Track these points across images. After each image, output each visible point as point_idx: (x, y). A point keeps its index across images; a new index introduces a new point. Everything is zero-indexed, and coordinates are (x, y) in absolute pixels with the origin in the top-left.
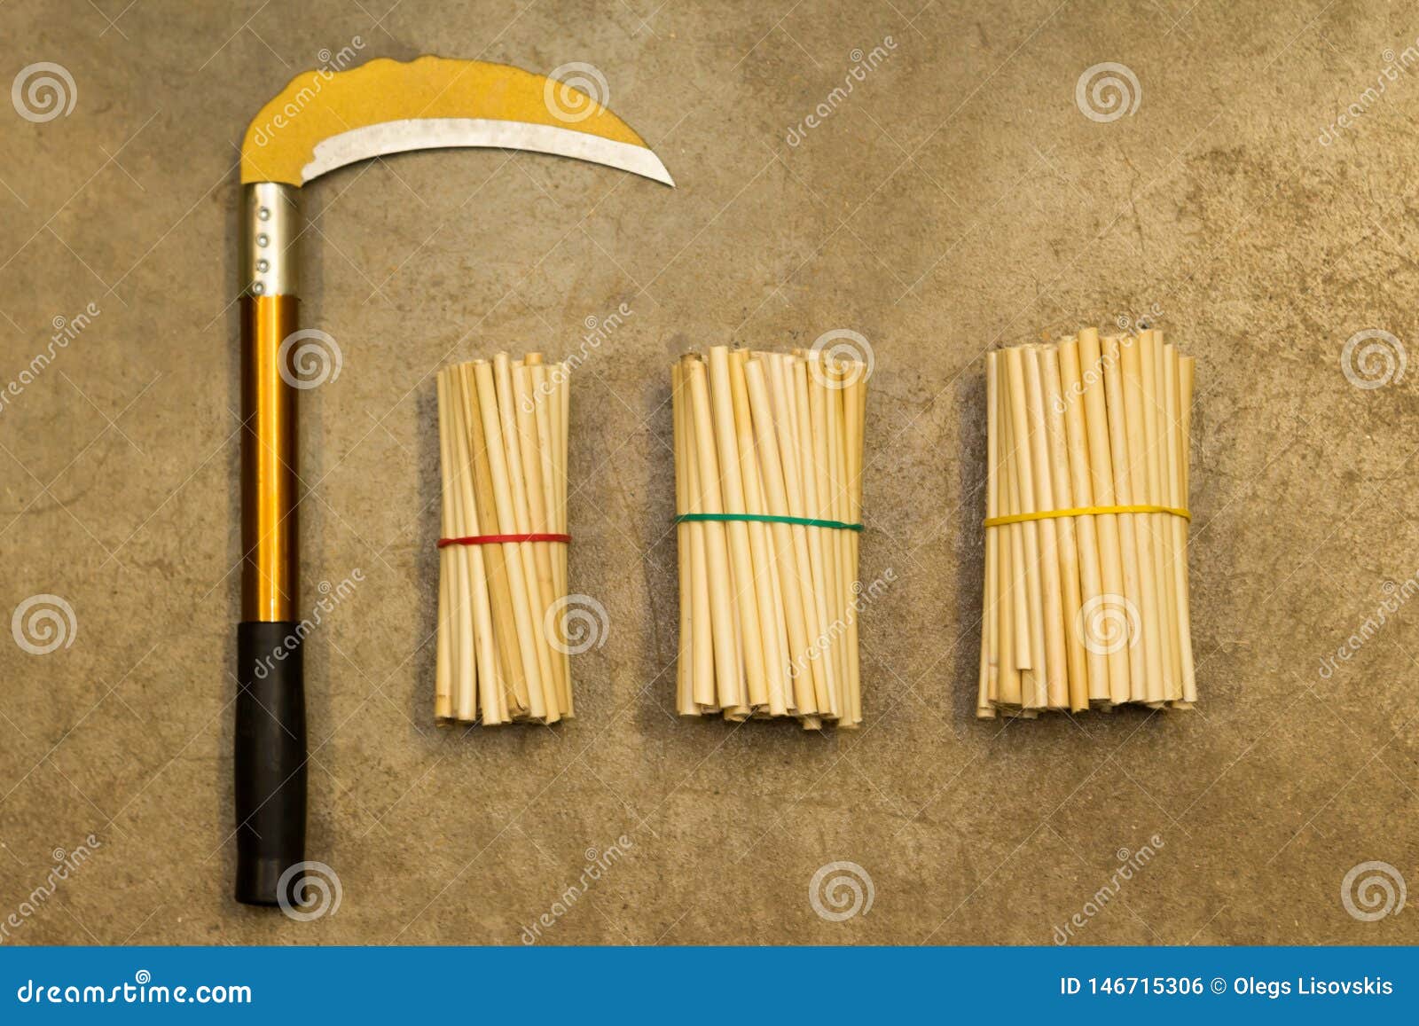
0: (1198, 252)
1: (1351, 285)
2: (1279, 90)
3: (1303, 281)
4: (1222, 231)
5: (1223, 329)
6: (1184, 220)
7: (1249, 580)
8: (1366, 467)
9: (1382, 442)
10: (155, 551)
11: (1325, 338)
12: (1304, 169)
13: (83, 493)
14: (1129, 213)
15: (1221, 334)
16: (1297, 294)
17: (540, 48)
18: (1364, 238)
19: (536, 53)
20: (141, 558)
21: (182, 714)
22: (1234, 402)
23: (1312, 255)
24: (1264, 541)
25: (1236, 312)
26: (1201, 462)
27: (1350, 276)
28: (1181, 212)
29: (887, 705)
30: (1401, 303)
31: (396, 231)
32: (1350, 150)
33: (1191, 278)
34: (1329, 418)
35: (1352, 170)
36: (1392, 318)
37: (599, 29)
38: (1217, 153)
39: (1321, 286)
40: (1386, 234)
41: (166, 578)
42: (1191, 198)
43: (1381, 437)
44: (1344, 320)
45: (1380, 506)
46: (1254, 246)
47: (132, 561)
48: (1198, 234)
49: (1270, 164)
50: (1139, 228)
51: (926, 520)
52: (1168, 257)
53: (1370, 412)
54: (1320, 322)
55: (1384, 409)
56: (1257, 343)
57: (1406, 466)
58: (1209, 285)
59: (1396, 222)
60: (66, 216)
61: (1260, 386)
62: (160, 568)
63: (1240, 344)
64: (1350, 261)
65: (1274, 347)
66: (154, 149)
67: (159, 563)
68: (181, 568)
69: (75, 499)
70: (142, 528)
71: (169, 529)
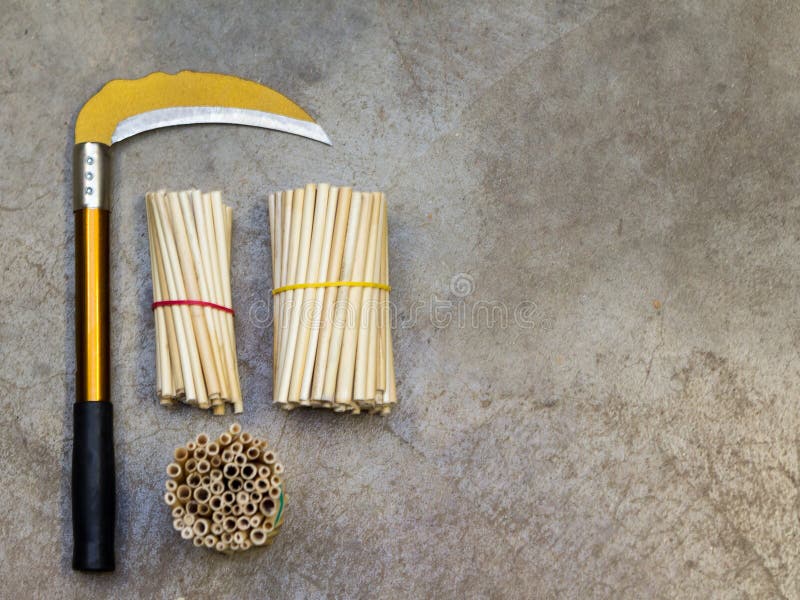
0: (673, 402)
1: (746, 463)
2: (762, 340)
3: (720, 447)
4: (692, 397)
5: (664, 449)
6: (674, 381)
7: (607, 589)
8: (702, 563)
9: (718, 555)
10: (41, 259)
11: (716, 483)
12: (753, 389)
13: (20, 209)
14: (647, 361)
15: (662, 451)
16: (714, 452)
17: (385, 109)
18: (765, 442)
19: (382, 111)
20: (33, 259)
21: (7, 351)
22: (650, 491)
23: (734, 435)
24: (626, 574)
25: (676, 444)
26: (615, 513)
27: (747, 458)
28: (675, 376)
29: (378, 550)
30: (766, 486)
31: (258, 162)
32: (783, 391)
33: (662, 413)
34: (696, 527)
35: (778, 403)
36: (758, 493)
37: (422, 116)
38: (710, 355)
39: (729, 455)
40: (778, 447)
41: (38, 276)
42: (685, 371)
43: (718, 552)
44: (733, 479)
45: (698, 588)
46: (705, 415)
47: (26, 258)
48: (678, 392)
49: (736, 376)
50: (648, 372)
51: (452, 464)
52: (656, 396)
53: (720, 535)
54: (719, 473)
55: (728, 538)
56: (679, 467)
57: (724, 575)
58: (670, 422)
59: (787, 443)
60: (92, 63)
61: (668, 490)
62: (39, 270)
63: (670, 461)
64: (752, 450)
65: (686, 473)
66: (157, 53)
67: (39, 266)
68: (49, 275)
69: (14, 210)
70: (41, 244)
71: (54, 252)
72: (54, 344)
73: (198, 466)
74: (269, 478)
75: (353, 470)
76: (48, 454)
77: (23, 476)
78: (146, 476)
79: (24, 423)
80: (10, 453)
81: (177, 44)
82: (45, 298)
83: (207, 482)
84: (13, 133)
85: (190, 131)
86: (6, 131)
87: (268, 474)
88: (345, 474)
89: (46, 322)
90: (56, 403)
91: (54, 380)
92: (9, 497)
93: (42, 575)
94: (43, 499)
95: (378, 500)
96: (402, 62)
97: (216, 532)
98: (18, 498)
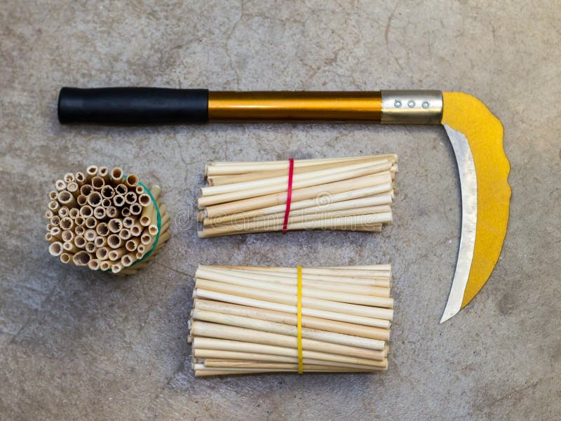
10: (342, 61)
13: (387, 43)
17: (474, 372)
20: (341, 54)
21: (260, 32)
29: (74, 355)
31: (426, 256)
41: (327, 59)
47: (343, 48)
60: (520, 108)
62: (332, 59)
66: (528, 166)
67: (335, 60)
68: (327, 68)
69: (386, 38)
70: (356, 61)
71: (348, 73)
72: (265, 73)
73: (120, 195)
74: (108, 260)
75: (145, 334)
76: (168, 67)
77: (149, 45)
78: (146, 152)
79: (196, 47)
80: (170, 35)
81: (537, 185)
82: (306, 65)
83: (106, 204)
84: (456, 37)
85: (455, 195)
86: (459, 31)
87: (112, 259)
88: (141, 328)
89: (285, 65)
90: (213, 74)
91: (232, 72)
92: (132, 33)
93: (63, 61)
94: (128, 62)
95: (119, 356)
96: (517, 389)
97: (61, 212)
98: (130, 41)
